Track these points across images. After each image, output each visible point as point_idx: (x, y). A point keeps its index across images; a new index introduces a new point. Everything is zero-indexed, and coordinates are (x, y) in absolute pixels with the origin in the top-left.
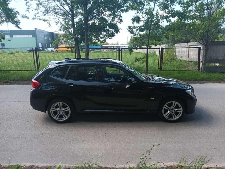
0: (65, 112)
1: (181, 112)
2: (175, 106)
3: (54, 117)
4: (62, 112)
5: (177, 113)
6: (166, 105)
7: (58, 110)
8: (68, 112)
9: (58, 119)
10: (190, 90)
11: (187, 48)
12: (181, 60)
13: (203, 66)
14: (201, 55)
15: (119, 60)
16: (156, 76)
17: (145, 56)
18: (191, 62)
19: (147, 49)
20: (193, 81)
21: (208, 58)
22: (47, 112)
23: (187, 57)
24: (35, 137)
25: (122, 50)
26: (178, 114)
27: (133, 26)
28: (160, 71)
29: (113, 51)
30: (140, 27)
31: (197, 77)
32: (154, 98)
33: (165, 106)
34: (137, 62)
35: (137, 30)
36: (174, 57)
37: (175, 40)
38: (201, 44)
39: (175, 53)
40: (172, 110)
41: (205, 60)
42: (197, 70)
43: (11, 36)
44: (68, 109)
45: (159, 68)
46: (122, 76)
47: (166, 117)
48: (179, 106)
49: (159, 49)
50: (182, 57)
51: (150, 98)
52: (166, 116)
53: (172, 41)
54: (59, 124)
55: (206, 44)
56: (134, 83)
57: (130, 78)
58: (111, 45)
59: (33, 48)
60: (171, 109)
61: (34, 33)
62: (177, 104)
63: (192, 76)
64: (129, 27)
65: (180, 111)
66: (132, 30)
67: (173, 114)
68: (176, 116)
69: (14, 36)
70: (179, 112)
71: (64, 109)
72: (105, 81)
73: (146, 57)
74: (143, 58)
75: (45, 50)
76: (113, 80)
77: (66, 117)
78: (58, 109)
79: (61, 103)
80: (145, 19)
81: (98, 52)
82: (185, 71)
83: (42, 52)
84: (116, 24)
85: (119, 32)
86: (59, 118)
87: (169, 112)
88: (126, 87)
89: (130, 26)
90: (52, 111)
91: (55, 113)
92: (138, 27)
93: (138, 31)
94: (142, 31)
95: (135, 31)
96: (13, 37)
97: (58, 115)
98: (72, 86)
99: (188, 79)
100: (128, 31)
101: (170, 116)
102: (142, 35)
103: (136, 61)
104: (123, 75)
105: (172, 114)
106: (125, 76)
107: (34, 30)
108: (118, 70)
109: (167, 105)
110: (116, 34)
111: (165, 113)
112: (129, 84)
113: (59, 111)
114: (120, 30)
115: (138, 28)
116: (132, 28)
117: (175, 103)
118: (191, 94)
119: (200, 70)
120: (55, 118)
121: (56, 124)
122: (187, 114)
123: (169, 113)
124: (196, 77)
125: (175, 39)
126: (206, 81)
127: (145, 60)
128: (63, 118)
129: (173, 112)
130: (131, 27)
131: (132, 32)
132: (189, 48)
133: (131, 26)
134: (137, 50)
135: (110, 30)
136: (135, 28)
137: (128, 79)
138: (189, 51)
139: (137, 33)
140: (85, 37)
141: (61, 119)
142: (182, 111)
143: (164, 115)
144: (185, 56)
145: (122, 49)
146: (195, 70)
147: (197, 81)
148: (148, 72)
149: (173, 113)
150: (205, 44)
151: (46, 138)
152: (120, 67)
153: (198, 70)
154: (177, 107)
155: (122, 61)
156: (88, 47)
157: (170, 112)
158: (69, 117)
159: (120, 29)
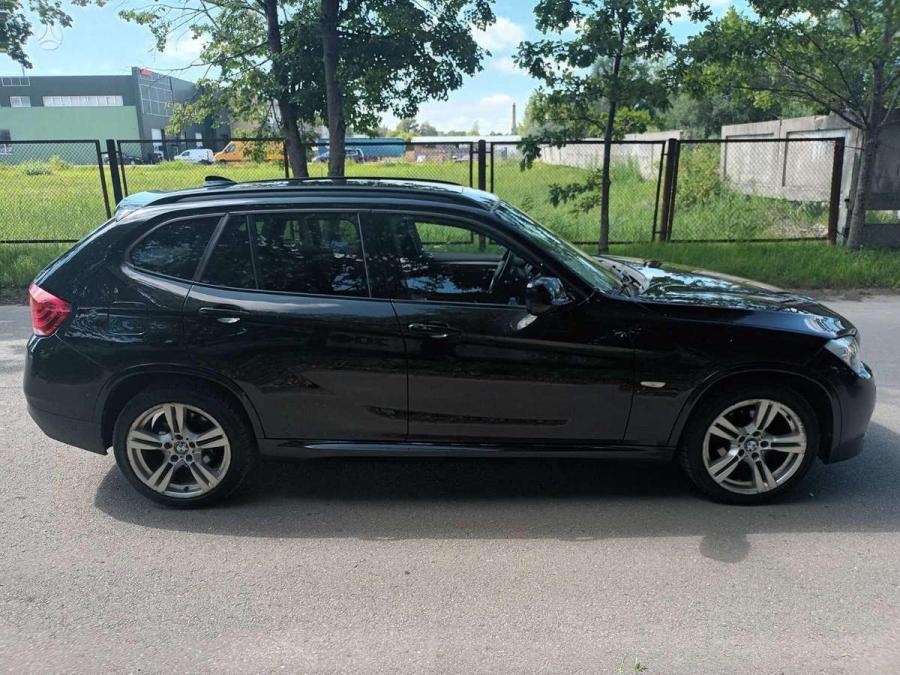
0: (205, 452)
1: (796, 455)
2: (767, 425)
3: (148, 477)
4: (190, 453)
5: (774, 460)
6: (721, 420)
7: (168, 445)
8: (221, 450)
9: (169, 488)
10: (843, 343)
11: (779, 140)
12: (748, 198)
13: (853, 221)
14: (847, 173)
15: (482, 187)
16: (645, 265)
17: (598, 177)
18: (796, 204)
19: (608, 144)
20: (814, 288)
21: (877, 187)
22: (111, 450)
23: (779, 180)
24: (32, 595)
25: (492, 149)
26: (784, 461)
27: (543, 41)
28: (662, 243)
29: (454, 161)
30: (573, 47)
31: (828, 272)
32: (660, 385)
33: (718, 426)
34: (562, 202)
35: (562, 58)
36: (718, 185)
37: (714, 113)
38: (848, 124)
39: (722, 163)
40: (753, 443)
41: (863, 198)
42: (824, 238)
43: (37, 102)
44: (218, 436)
45: (658, 229)
46: (496, 267)
47: (719, 479)
48: (791, 423)
49: (661, 145)
50: (753, 183)
51: (643, 383)
52: (719, 471)
53: (700, 119)
54: (173, 513)
55: (869, 120)
56: (561, 307)
57: (538, 282)
58: (446, 135)
59: (97, 143)
60: (747, 438)
61: (128, 87)
62: (781, 412)
63: (805, 265)
64: (526, 47)
65: (791, 450)
66: (540, 60)
67: (758, 464)
68: (772, 471)
69: (49, 101)
70: (786, 455)
71: (196, 439)
72: (406, 294)
73: (600, 181)
74: (590, 186)
75: (175, 158)
76: (449, 287)
77: (206, 481)
78: (165, 438)
79: (180, 409)
80: (598, 9)
81: (393, 165)
82: (773, 244)
83: (164, 163)
84: (466, 31)
85: (480, 69)
86: (174, 480)
87: (734, 453)
88: (516, 324)
89: (527, 43)
90: (134, 450)
91: (154, 458)
92: (566, 44)
93: (564, 65)
94: (584, 63)
95: (554, 65)
96: (43, 105)
97: (169, 466)
98: (235, 320)
99: (787, 278)
100: (521, 65)
101: (743, 472)
102: (583, 82)
103: (555, 202)
104: (500, 264)
105: (753, 462)
106: (508, 267)
107: (130, 74)
108: (477, 237)
109: (726, 417)
110: (465, 76)
111: (715, 457)
112: (530, 312)
113: (171, 450)
114: (482, 58)
115: (567, 48)
116: (537, 53)
117: (770, 407)
118: (849, 363)
119: (840, 238)
120: (151, 483)
121: (161, 513)
122: (826, 462)
123: (736, 458)
124: (824, 272)
125: (712, 109)
126: (870, 290)
127: (597, 193)
128: (193, 481)
129: (758, 451)
130: (535, 46)
131: (537, 71)
132: (787, 140)
133: (533, 43)
134: (559, 147)
135: (438, 59)
136: (551, 51)
137: (530, 286)
138: (788, 157)
139: (559, 74)
140: (328, 87)
141: (182, 487)
142: (804, 445)
143: (712, 470)
144: (765, 179)
145: (493, 144)
146: (813, 239)
147: (828, 287)
148: (610, 247)
149: (755, 455)
150: (866, 123)
151: (93, 598)
152: (488, 220)
153: (828, 242)
154: (779, 427)
155: (492, 191)
156: (343, 137)
157: (741, 453)
158: (226, 476)
159: (484, 55)
